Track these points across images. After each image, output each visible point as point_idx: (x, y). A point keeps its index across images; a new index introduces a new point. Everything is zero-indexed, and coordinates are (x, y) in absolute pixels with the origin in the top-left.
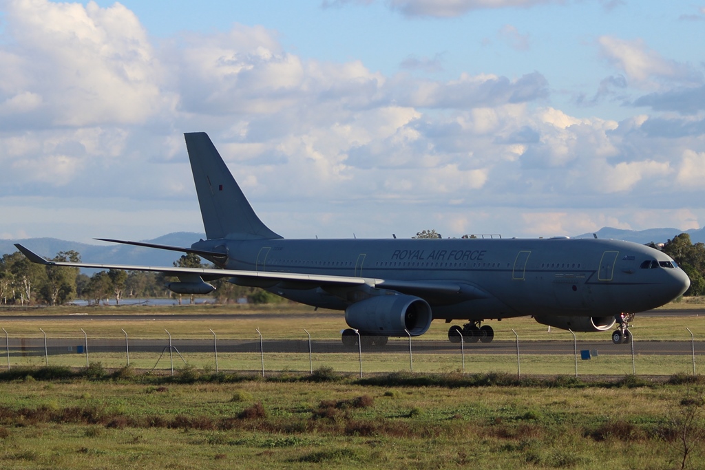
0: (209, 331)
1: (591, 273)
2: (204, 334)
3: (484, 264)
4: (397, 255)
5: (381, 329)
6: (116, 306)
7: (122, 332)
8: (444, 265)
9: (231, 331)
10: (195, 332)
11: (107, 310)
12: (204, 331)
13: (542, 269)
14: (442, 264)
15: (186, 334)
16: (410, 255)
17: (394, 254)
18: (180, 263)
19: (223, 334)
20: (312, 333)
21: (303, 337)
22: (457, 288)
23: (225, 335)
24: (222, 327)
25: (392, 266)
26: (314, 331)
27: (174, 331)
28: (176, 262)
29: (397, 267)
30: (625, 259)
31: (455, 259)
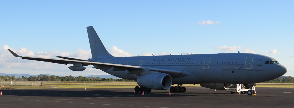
1: (241, 66)
3: (191, 63)
4: (155, 61)
5: (152, 86)
8: (174, 63)
13: (217, 64)
14: (173, 63)
16: (160, 60)
17: (154, 60)
22: (180, 72)
25: (153, 64)
29: (155, 64)
30: (257, 60)
31: (178, 61)
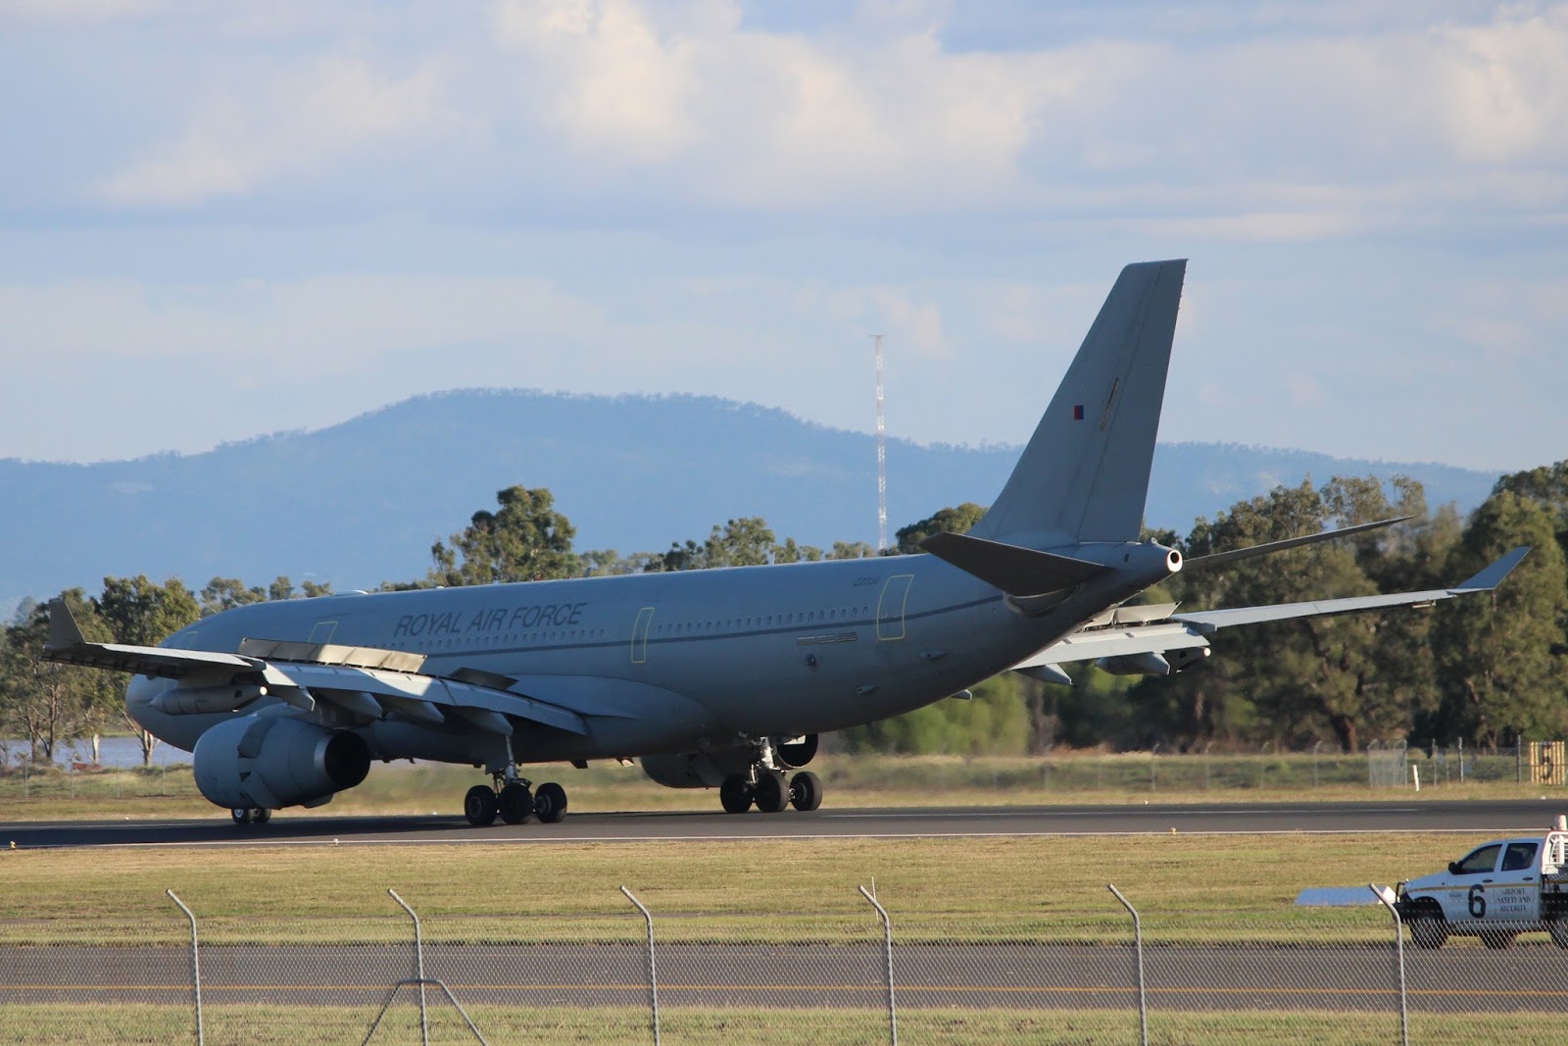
0: (619, 900)
2: (596, 912)
6: (138, 771)
7: (168, 909)
9: (732, 895)
10: (547, 903)
11: (93, 797)
12: (594, 900)
15: (501, 914)
18: (466, 546)
19: (690, 912)
20: (1149, 908)
21: (1104, 925)
23: (703, 921)
24: (683, 878)
26: (1158, 894)
27: (438, 902)
28: (447, 546)
